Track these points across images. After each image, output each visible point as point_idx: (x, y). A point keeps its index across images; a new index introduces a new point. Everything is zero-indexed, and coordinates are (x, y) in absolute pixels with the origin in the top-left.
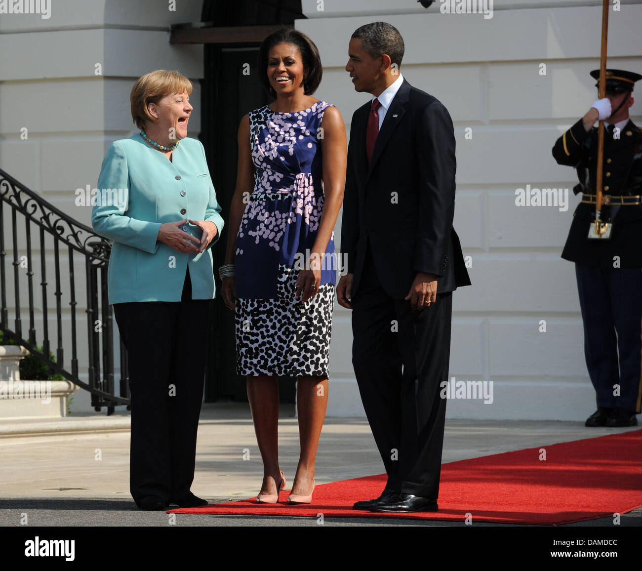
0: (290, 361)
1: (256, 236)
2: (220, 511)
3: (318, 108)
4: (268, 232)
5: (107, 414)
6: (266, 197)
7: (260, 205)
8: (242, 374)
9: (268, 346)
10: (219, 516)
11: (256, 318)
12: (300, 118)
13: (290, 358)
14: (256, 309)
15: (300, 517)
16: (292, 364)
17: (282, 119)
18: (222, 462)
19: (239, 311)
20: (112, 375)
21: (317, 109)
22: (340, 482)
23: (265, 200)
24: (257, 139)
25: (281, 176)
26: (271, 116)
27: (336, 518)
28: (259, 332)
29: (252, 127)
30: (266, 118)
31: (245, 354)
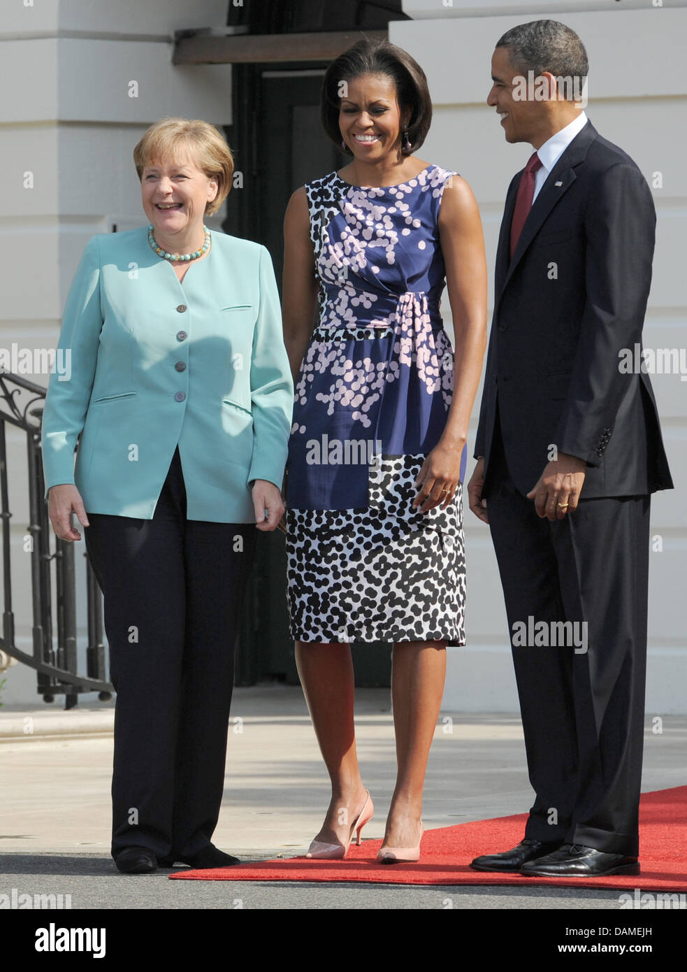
0: (389, 616)
1: (329, 402)
2: (262, 875)
3: (429, 178)
4: (349, 394)
5: (64, 707)
6: (346, 335)
7: (335, 348)
8: (302, 639)
9: (344, 590)
10: (259, 883)
11: (326, 542)
12: (400, 196)
13: (388, 610)
14: (325, 527)
15: (401, 886)
16: (391, 621)
17: (367, 198)
18: (264, 790)
19: (292, 530)
20: (72, 639)
21: (428, 182)
22: (469, 824)
23: (345, 340)
24: (327, 233)
25: (374, 298)
26: (345, 193)
27: (462, 887)
28: (329, 566)
29: (314, 211)
30: (338, 198)
31: (307, 605)
